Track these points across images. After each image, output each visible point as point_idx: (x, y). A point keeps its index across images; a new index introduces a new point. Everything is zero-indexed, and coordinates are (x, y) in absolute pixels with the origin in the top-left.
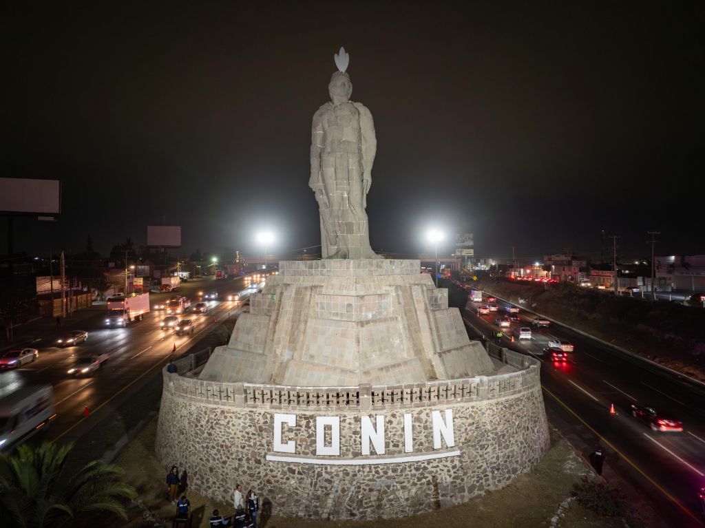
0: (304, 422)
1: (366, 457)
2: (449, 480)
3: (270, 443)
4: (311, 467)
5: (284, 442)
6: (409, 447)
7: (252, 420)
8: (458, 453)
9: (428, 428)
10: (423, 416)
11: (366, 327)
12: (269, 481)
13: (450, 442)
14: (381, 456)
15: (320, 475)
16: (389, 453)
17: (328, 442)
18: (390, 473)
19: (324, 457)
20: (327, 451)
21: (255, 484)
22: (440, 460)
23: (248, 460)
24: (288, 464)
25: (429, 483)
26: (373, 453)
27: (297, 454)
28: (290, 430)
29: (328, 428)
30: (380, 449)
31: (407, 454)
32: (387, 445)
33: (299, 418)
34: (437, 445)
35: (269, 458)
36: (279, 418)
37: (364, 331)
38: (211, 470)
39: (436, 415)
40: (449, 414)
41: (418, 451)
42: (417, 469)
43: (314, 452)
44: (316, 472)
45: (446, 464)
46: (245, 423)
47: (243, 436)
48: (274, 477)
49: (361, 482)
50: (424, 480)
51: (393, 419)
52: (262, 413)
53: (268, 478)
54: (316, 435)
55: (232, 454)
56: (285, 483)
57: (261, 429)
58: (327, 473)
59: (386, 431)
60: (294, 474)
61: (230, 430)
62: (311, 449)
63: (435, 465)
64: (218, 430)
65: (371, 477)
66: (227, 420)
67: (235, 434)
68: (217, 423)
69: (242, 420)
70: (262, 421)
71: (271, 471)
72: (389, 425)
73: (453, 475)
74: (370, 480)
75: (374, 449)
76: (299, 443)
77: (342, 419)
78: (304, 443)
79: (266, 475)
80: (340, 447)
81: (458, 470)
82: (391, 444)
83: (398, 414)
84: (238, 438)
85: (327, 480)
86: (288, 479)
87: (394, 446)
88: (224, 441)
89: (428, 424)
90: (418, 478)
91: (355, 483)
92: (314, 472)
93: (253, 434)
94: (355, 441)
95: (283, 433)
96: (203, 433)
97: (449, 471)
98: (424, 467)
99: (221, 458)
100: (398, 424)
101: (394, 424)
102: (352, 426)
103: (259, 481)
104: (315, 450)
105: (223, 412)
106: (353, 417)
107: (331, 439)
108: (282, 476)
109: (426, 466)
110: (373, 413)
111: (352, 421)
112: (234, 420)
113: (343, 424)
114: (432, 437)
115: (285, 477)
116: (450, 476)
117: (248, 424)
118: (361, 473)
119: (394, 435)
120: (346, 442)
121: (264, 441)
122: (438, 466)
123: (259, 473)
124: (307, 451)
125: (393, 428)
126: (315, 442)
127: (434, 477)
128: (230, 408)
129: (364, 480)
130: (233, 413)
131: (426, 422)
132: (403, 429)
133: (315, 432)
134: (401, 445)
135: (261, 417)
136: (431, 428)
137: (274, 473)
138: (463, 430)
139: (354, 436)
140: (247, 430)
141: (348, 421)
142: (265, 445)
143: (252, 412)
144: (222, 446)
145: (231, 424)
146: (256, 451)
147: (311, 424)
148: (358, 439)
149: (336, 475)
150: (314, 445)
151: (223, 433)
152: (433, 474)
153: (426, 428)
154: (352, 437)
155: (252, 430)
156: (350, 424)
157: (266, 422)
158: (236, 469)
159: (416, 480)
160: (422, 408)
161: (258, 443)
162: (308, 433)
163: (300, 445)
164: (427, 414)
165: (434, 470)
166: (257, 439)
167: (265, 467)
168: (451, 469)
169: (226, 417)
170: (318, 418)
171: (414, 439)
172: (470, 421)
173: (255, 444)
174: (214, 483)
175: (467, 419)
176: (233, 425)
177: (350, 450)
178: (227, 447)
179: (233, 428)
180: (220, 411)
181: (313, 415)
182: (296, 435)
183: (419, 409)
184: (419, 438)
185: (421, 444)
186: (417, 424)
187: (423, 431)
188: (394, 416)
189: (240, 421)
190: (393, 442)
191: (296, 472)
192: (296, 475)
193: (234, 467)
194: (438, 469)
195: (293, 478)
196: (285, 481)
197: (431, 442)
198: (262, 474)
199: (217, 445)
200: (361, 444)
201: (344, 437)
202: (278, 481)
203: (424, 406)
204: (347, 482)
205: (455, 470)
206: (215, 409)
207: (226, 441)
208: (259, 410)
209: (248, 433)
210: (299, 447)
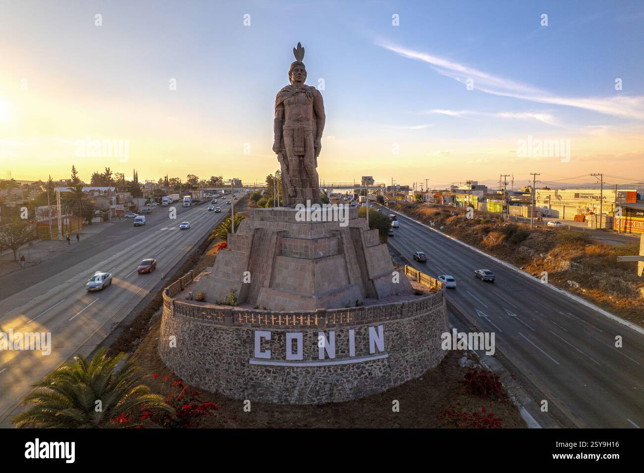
0: (276, 337)
1: (322, 361)
2: (380, 374)
3: (252, 352)
4: (283, 368)
5: (262, 351)
6: (352, 352)
7: (238, 335)
8: (387, 356)
9: (366, 339)
10: (363, 331)
11: (320, 264)
12: (251, 379)
13: (381, 348)
14: (333, 360)
15: (288, 373)
16: (338, 357)
17: (295, 351)
18: (339, 371)
19: (291, 361)
20: (294, 357)
21: (241, 381)
22: (374, 361)
23: (235, 364)
24: (266, 366)
25: (366, 377)
26: (327, 357)
27: (272, 359)
28: (267, 342)
29: (295, 341)
30: (332, 355)
31: (351, 358)
32: (337, 352)
33: (273, 334)
34: (372, 351)
35: (251, 362)
36: (258, 334)
37: (318, 267)
38: (208, 371)
39: (372, 330)
40: (381, 329)
41: (358, 355)
42: (358, 368)
43: (284, 358)
44: (286, 372)
45: (378, 363)
46: (232, 337)
47: (232, 347)
48: (254, 375)
49: (319, 378)
50: (363, 376)
51: (341, 334)
52: (246, 330)
53: (250, 376)
54: (286, 345)
55: (223, 360)
56: (263, 380)
57: (245, 342)
58: (294, 372)
59: (336, 342)
60: (270, 373)
61: (222, 342)
62: (282, 356)
63: (370, 365)
64: (212, 342)
65: (325, 374)
66: (218, 335)
67: (225, 345)
68: (211, 338)
69: (230, 335)
70: (245, 336)
71: (253, 371)
72: (338, 338)
73: (383, 371)
74: (324, 377)
75: (327, 355)
76: (273, 351)
77: (305, 334)
78: (277, 351)
79: (249, 374)
80: (303, 354)
81: (386, 368)
82: (340, 351)
83: (345, 330)
84: (228, 348)
85: (294, 377)
86: (265, 377)
87: (342, 352)
88: (217, 350)
89: (366, 336)
90: (358, 374)
91: (314, 379)
92: (284, 372)
93: (239, 345)
94: (314, 349)
95: (261, 344)
96: (200, 344)
97: (380, 368)
98: (363, 366)
99: (215, 362)
100: (345, 337)
101: (342, 337)
102: (312, 339)
103: (244, 379)
104: (285, 357)
105: (215, 329)
106: (312, 332)
107: (297, 348)
108: (261, 375)
109: (364, 365)
110: (327, 329)
111: (312, 336)
112: (225, 335)
113: (306, 338)
114: (369, 345)
115: (263, 376)
116: (381, 372)
117: (235, 338)
118: (318, 372)
119: (342, 344)
120: (307, 350)
121: (247, 350)
122: (372, 365)
123: (244, 373)
124: (279, 357)
125: (341, 340)
126: (285, 350)
127: (369, 373)
128: (221, 326)
129: (320, 376)
130: (223, 330)
131: (365, 334)
132: (348, 340)
133: (286, 343)
134: (346, 351)
135: (244, 333)
136: (368, 339)
137: (255, 373)
138: (390, 339)
139: (313, 346)
140: (234, 342)
141: (309, 335)
142: (248, 353)
143: (238, 329)
144: (215, 354)
145: (222, 338)
146: (242, 357)
147: (282, 338)
148: (316, 348)
149: (300, 374)
150: (284, 353)
151: (216, 345)
152: (369, 371)
153: (364, 339)
154: (311, 347)
155: (238, 342)
156: (310, 337)
157: (249, 337)
158: (227, 371)
159: (357, 375)
160: (362, 325)
161: (243, 352)
162: (280, 344)
163: (274, 353)
164: (365, 329)
165: (370, 368)
166: (242, 349)
167: (248, 369)
168: (382, 367)
169: (218, 333)
170: (287, 334)
171: (356, 347)
172: (395, 333)
173: (241, 353)
174: (210, 380)
175: (393, 331)
176: (224, 339)
177: (310, 356)
178: (219, 354)
179: (224, 341)
180: (213, 328)
181: (283, 332)
182: (271, 345)
183: (360, 326)
184: (360, 346)
185: (361, 350)
186: (358, 336)
187: (362, 341)
188: (342, 331)
189: (229, 336)
190: (341, 349)
191: (272, 372)
192: (271, 374)
193: (225, 368)
194: (373, 367)
195: (269, 376)
196: (263, 378)
197: (368, 349)
198: (246, 374)
199: (211, 353)
200: (318, 352)
201: (306, 347)
202: (258, 379)
203: (363, 324)
204: (308, 378)
205: (385, 368)
206: (209, 327)
207: (219, 350)
208: (243, 328)
209: (235, 344)
210: (274, 354)
